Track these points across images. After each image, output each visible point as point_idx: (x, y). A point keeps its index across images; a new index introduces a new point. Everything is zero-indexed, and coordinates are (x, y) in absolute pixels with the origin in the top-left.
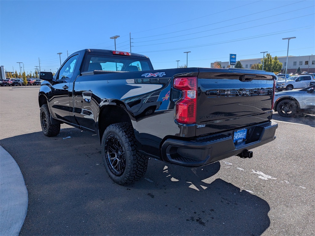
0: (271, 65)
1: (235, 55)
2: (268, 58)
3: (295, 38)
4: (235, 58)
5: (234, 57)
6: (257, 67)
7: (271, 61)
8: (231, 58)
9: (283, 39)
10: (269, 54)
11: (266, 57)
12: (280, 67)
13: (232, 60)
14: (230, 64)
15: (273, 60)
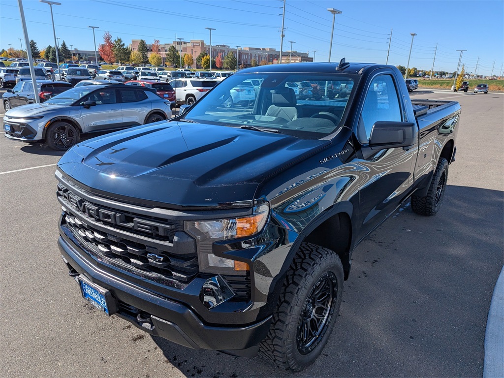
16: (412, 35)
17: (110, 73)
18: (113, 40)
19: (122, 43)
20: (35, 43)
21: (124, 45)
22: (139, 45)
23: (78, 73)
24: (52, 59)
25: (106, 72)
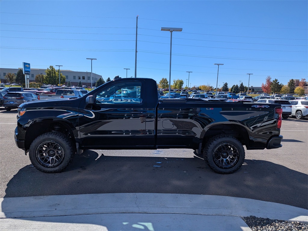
0: (55, 77)
1: (29, 64)
2: (52, 70)
3: (96, 59)
4: (29, 68)
5: (28, 66)
6: (42, 78)
7: (55, 73)
8: (25, 67)
9: (87, 59)
10: (53, 66)
11: (50, 69)
12: (64, 80)
13: (26, 69)
14: (25, 73)
15: (57, 73)
17: (245, 97)
18: (272, 81)
19: (277, 82)
20: (227, 84)
21: (278, 83)
22: (289, 82)
23: (222, 97)
24: (233, 92)
25: (243, 97)
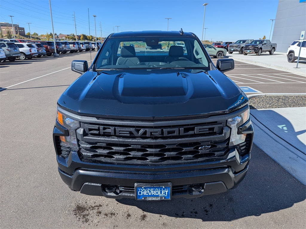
16: (94, 16)
